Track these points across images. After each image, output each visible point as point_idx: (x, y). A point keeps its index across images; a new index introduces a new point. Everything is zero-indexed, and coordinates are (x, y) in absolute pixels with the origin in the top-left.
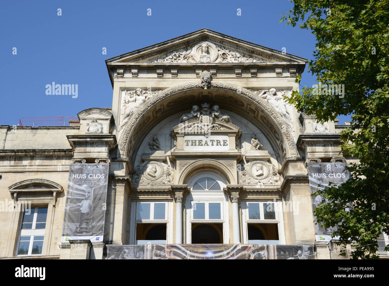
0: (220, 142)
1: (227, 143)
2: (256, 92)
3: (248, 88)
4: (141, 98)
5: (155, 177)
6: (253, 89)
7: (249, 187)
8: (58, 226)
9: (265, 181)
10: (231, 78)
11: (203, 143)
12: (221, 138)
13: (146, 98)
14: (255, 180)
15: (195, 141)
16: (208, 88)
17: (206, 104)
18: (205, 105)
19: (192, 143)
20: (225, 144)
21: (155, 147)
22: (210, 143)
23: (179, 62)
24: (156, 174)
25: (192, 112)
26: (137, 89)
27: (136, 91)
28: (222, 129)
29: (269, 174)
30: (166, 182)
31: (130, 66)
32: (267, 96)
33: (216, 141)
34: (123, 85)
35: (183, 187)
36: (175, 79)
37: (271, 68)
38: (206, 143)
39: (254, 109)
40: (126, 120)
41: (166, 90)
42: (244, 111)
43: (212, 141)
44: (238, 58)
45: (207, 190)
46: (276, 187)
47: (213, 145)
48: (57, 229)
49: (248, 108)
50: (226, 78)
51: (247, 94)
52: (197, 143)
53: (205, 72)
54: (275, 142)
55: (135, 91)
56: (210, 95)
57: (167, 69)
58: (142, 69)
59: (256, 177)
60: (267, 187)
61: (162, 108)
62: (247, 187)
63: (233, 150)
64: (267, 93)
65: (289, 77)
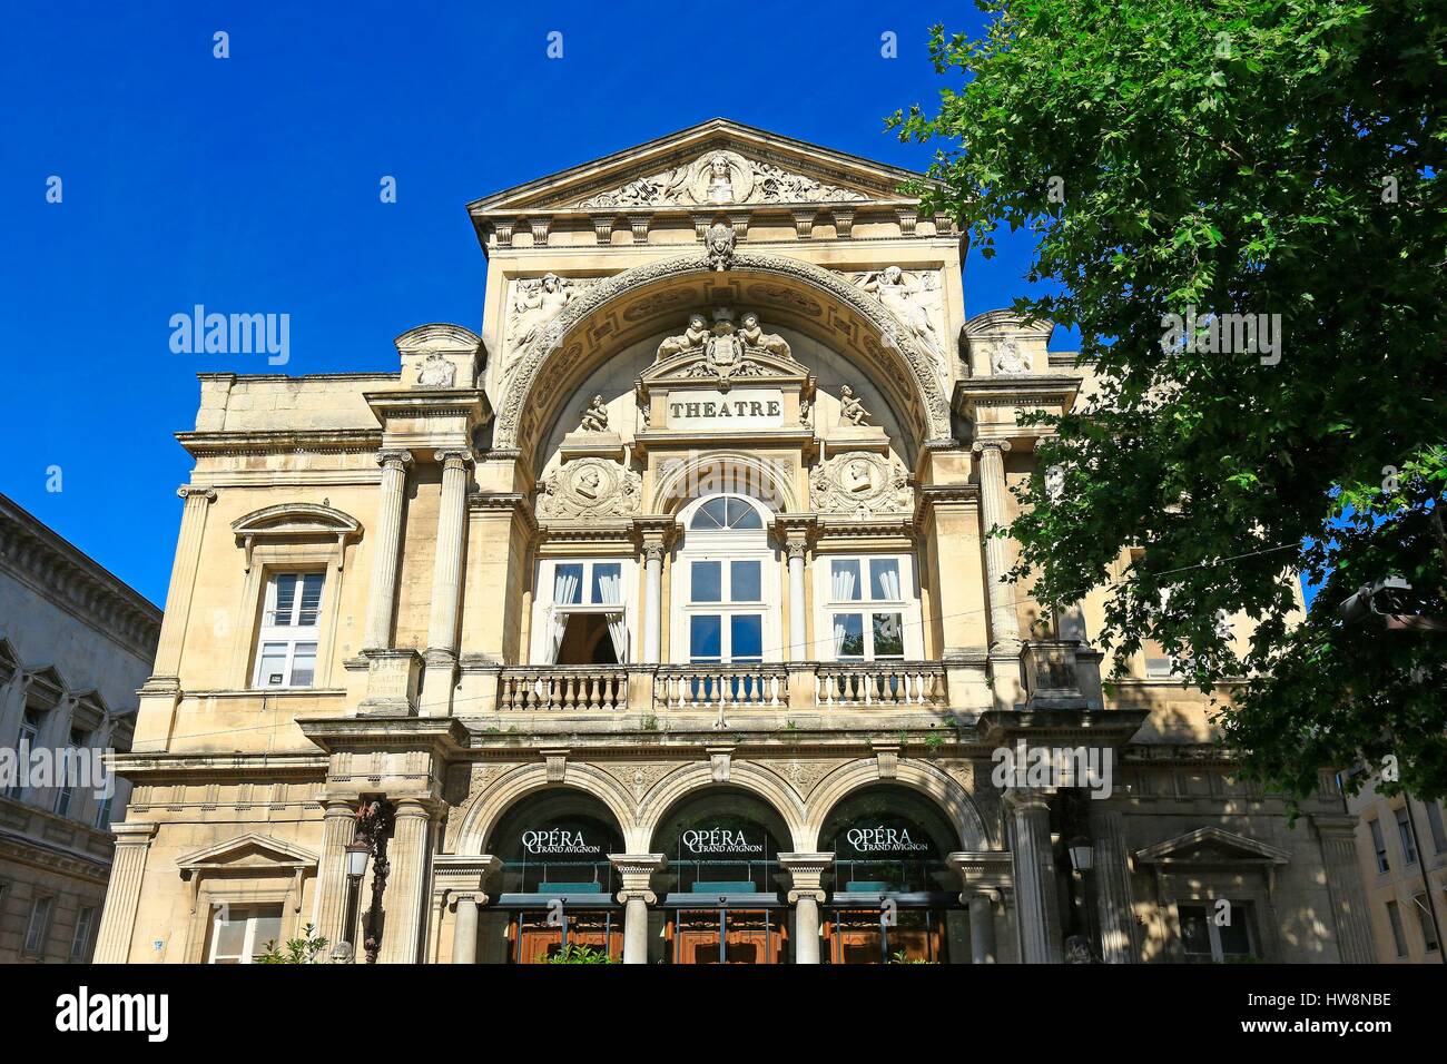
0: (760, 406)
1: (778, 408)
2: (850, 276)
3: (829, 267)
5: (595, 497)
6: (842, 268)
7: (834, 519)
9: (873, 503)
10: (785, 242)
11: (717, 410)
12: (763, 396)
13: (568, 296)
14: (851, 502)
15: (697, 405)
16: (728, 268)
17: (724, 310)
18: (723, 313)
19: (689, 410)
20: (774, 412)
21: (594, 422)
22: (734, 411)
23: (655, 203)
24: (597, 491)
25: (689, 330)
26: (547, 276)
27: (544, 281)
28: (766, 374)
29: (886, 484)
30: (622, 511)
31: (530, 217)
32: (878, 287)
33: (750, 405)
34: (513, 266)
35: (664, 521)
36: (643, 248)
37: (888, 215)
38: (725, 411)
39: (846, 320)
40: (519, 353)
41: (618, 276)
42: (823, 326)
43: (741, 405)
44: (806, 190)
45: (726, 528)
46: (901, 518)
47: (741, 414)
49: (832, 319)
50: (773, 243)
51: (827, 281)
52: (702, 411)
53: (720, 227)
54: (900, 403)
55: (540, 281)
56: (734, 286)
57: (623, 221)
58: (558, 224)
59: (853, 494)
60: (878, 519)
61: (612, 324)
62: (828, 519)
63: (794, 425)
64: (878, 277)
65: (934, 236)
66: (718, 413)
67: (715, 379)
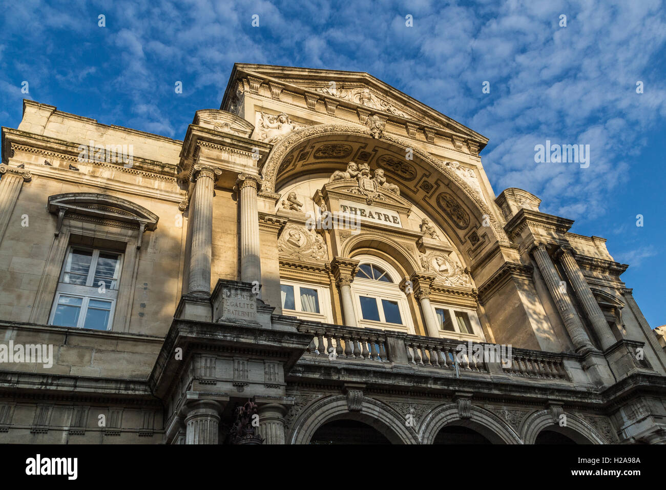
0: (388, 217)
1: (398, 220)
4: (287, 128)
5: (299, 247)
6: (434, 155)
8: (146, 284)
9: (452, 279)
10: (404, 136)
12: (389, 213)
13: (294, 128)
14: (442, 277)
15: (355, 209)
16: (380, 138)
18: (366, 167)
19: (351, 210)
20: (396, 222)
21: (295, 206)
22: (375, 216)
24: (301, 243)
26: (281, 114)
27: (279, 116)
28: (390, 201)
29: (455, 271)
31: (270, 81)
32: (451, 168)
33: (383, 215)
34: (259, 103)
35: (354, 263)
38: (371, 215)
39: (433, 182)
43: (379, 214)
45: (374, 280)
46: (471, 289)
47: (379, 218)
48: (145, 289)
49: (422, 182)
50: (398, 135)
52: (358, 212)
53: (376, 117)
55: (276, 116)
56: (373, 154)
60: (457, 287)
61: (309, 153)
66: (368, 215)
67: (365, 197)
